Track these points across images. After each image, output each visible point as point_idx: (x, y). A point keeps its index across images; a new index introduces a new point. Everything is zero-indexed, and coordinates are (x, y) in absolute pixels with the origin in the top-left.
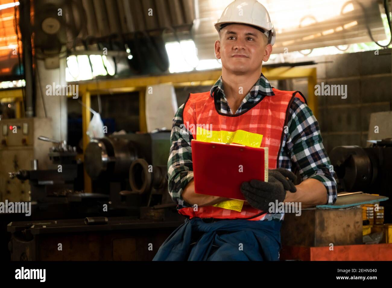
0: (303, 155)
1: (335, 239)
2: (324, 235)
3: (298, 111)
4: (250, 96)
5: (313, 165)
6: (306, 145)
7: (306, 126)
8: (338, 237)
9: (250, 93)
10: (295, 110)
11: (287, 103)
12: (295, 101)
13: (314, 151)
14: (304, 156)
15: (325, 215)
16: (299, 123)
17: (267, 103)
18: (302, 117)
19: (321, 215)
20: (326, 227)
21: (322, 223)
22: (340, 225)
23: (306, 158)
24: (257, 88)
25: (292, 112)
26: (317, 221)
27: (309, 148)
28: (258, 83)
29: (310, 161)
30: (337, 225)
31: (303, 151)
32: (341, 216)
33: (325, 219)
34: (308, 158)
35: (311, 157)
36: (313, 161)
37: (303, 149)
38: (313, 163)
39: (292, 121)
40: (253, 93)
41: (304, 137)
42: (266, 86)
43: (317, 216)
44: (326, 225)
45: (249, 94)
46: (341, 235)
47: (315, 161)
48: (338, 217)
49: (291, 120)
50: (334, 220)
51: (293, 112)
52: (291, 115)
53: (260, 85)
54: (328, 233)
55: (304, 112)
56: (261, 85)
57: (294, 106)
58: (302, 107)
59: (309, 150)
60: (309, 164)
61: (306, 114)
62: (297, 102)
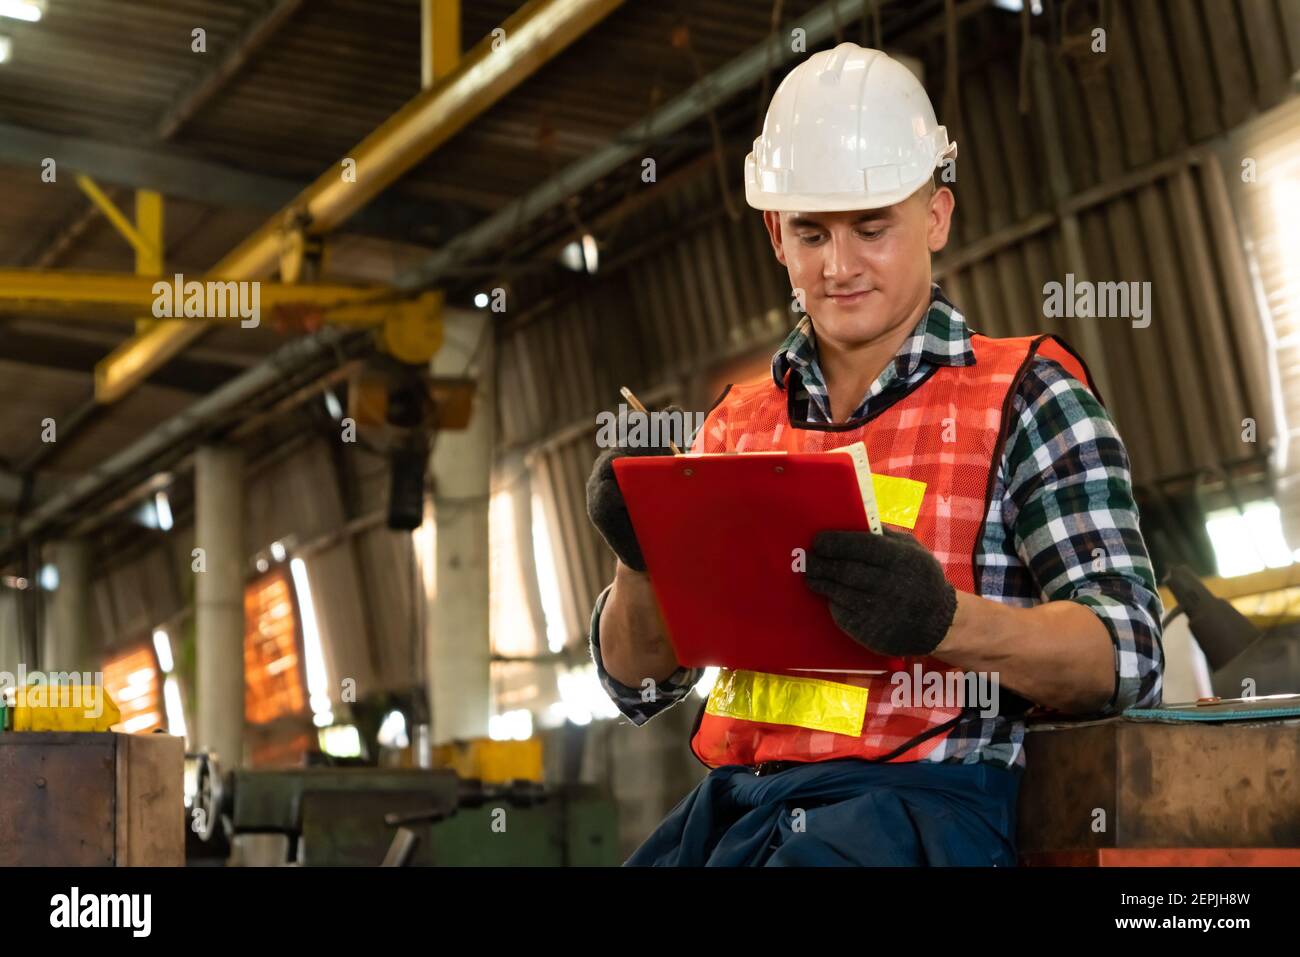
0: (1045, 541)
1: (1193, 823)
2: (1149, 810)
3: (1043, 400)
4: (894, 371)
5: (1075, 573)
6: (1057, 506)
7: (1064, 449)
8: (1203, 818)
9: (896, 363)
10: (1030, 400)
11: (1008, 379)
12: (1035, 371)
13: (1086, 527)
14: (1048, 544)
15: (1155, 739)
16: (1040, 440)
17: (949, 385)
18: (1053, 420)
19: (1138, 741)
20: (1159, 783)
21: (1142, 769)
22: (1210, 778)
23: (1053, 550)
24: (918, 346)
25: (1021, 407)
26: (1124, 760)
27: (1069, 518)
28: (921, 326)
29: (1067, 558)
30: (1198, 776)
31: (1045, 527)
32: (1215, 748)
33: (1155, 756)
34: (1059, 549)
35: (1070, 545)
36: (1076, 558)
37: (1043, 521)
38: (1074, 565)
39: (1019, 436)
40: (903, 361)
41: (1052, 482)
42: (951, 335)
43: (1123, 741)
44: (1156, 774)
45: (892, 366)
46: (1217, 811)
47: (1085, 558)
48: (1205, 750)
49: (1016, 434)
50: (1188, 761)
51: (1025, 404)
52: (1017, 415)
53: (928, 334)
54: (1164, 803)
55: (1062, 405)
56: (934, 333)
57: (1029, 385)
58: (1060, 387)
59: (1064, 522)
60: (1062, 569)
61: (1070, 411)
62: (1043, 374)
